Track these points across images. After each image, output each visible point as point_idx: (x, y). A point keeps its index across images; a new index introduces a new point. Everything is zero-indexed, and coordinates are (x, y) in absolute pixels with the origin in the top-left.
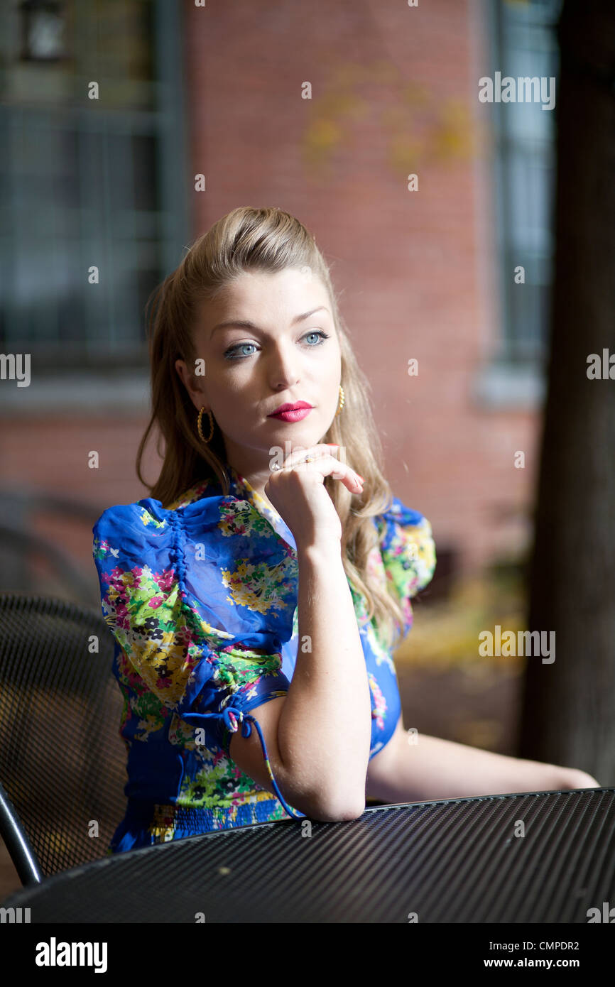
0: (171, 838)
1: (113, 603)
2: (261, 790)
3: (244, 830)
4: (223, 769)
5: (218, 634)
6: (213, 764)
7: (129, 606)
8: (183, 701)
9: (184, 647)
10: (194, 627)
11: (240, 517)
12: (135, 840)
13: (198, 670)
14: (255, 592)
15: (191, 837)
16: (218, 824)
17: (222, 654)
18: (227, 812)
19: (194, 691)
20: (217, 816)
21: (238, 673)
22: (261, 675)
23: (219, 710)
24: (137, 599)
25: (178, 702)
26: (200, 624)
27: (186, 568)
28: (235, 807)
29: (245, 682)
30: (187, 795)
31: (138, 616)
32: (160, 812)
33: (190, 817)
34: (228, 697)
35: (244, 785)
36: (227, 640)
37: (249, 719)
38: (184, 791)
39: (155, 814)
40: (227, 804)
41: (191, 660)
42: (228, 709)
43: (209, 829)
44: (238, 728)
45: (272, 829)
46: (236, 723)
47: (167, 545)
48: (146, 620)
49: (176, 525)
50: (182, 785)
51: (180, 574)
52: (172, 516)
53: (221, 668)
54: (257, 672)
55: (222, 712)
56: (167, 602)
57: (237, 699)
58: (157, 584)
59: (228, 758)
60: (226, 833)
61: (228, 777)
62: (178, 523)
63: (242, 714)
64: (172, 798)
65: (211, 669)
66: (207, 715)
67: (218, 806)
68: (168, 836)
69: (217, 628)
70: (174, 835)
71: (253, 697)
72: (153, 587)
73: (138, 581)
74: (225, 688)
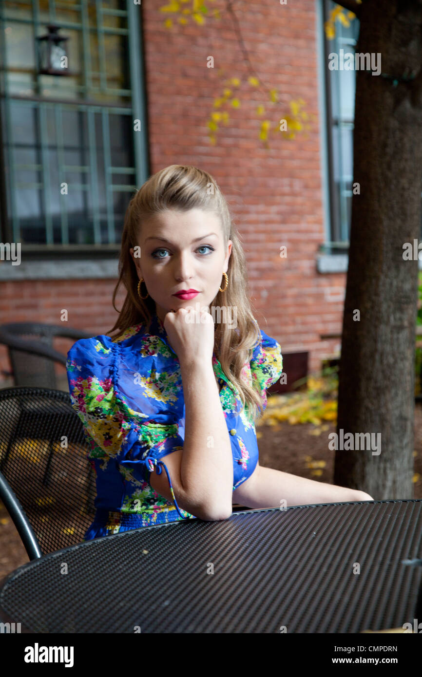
0: (117, 532)
1: (76, 397)
2: (171, 505)
3: (160, 526)
4: (148, 492)
5: (139, 415)
6: (142, 488)
7: (85, 399)
8: (120, 454)
9: (119, 423)
10: (124, 412)
11: (152, 346)
12: (96, 532)
13: (129, 437)
14: (160, 389)
15: (130, 531)
16: (145, 523)
17: (143, 426)
18: (151, 516)
19: (127, 448)
20: (145, 519)
21: (153, 436)
22: (166, 437)
23: (143, 458)
24: (90, 395)
25: (117, 454)
26: (127, 410)
27: (118, 378)
28: (155, 514)
29: (157, 442)
30: (127, 506)
31: (90, 406)
32: (112, 516)
33: (128, 520)
34: (148, 451)
35: (160, 501)
36: (145, 419)
37: (160, 464)
38: (125, 504)
39: (110, 517)
40: (151, 512)
41: (123, 430)
42: (148, 458)
43: (140, 526)
44: (154, 469)
45: (177, 526)
46: (153, 466)
47: (109, 364)
48: (96, 408)
49: (116, 352)
50: (124, 500)
51: (115, 381)
52: (115, 346)
53: (143, 434)
54: (164, 436)
55: (144, 459)
56: (106, 398)
57: (153, 451)
58: (102, 387)
59: (150, 485)
60: (149, 528)
61: (150, 497)
62: (118, 351)
63: (156, 460)
64: (118, 508)
65: (137, 435)
66: (136, 461)
67: (145, 512)
68: (116, 530)
69: (138, 412)
70: (119, 530)
71: (162, 450)
72: (99, 389)
73: (90, 385)
74: (146, 445)
